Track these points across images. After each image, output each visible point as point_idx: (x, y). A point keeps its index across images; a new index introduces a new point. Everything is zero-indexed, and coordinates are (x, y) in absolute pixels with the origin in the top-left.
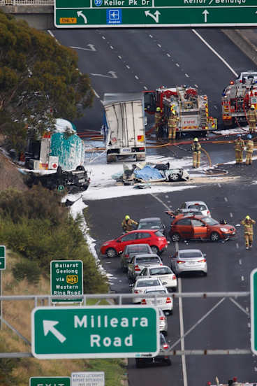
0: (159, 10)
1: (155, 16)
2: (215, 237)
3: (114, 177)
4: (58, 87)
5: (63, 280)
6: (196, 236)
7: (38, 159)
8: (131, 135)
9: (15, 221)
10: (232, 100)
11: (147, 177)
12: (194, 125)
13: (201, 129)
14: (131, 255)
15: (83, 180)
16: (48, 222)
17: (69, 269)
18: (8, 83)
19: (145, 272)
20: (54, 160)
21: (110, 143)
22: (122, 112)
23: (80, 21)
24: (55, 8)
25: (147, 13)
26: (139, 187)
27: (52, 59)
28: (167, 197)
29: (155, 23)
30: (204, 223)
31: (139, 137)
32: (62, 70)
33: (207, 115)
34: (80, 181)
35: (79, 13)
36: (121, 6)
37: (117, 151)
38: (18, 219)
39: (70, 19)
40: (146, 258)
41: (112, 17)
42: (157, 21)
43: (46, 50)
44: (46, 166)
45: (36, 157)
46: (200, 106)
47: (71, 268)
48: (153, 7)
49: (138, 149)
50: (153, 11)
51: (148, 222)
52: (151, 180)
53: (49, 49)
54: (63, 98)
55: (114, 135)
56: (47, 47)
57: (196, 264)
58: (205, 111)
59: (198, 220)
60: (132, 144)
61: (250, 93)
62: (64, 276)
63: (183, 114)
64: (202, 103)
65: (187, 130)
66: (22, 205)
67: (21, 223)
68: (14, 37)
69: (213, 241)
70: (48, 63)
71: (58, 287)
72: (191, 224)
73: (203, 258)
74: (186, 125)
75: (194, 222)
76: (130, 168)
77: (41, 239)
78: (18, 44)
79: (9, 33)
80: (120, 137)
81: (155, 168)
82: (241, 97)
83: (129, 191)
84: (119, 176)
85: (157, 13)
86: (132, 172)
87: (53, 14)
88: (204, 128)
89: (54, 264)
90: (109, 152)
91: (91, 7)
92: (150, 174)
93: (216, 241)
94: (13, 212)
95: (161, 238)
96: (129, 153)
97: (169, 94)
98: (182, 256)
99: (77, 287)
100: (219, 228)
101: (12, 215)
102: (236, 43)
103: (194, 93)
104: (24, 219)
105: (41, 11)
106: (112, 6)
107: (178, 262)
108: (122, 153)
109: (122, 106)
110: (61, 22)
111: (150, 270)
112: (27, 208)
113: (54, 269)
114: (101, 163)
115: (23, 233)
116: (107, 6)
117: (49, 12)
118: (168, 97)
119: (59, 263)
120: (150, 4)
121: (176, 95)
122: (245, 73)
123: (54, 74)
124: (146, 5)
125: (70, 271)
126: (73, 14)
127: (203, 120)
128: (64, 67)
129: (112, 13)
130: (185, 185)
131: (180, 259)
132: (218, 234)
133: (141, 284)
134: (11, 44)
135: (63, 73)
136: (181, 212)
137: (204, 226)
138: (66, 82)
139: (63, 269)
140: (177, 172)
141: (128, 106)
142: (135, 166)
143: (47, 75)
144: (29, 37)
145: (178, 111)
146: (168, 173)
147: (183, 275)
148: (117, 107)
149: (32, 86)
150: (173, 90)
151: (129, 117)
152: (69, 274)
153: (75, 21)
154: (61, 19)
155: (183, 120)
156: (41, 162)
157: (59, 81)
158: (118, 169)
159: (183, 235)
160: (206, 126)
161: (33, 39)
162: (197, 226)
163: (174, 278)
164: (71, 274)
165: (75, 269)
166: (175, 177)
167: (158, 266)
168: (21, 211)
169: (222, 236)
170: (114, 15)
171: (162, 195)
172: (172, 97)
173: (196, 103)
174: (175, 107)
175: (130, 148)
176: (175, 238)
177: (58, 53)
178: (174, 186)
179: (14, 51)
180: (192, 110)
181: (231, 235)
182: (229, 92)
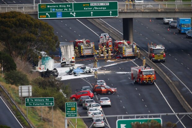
0: (75, 12)
1: (74, 14)
2: (109, 93)
3: (66, 72)
4: (50, 41)
5: (70, 109)
6: (103, 93)
7: (37, 66)
8: (70, 57)
9: (44, 88)
10: (102, 44)
11: (78, 72)
12: (89, 53)
13: (92, 54)
14: (83, 100)
15: (56, 73)
16: (56, 89)
17: (72, 105)
18: (32, 39)
19: (90, 106)
20: (43, 66)
21: (62, 60)
22: (66, 49)
23: (47, 16)
24: (38, 12)
25: (71, 13)
26: (76, 76)
27: (47, 30)
28: (87, 79)
29: (74, 17)
30: (105, 88)
31: (73, 58)
32: (51, 34)
33: (94, 49)
34: (55, 74)
35: (47, 14)
36: (62, 11)
37: (65, 63)
38: (45, 88)
39: (44, 16)
40: (89, 101)
41: (58, 15)
42: (75, 16)
43: (45, 27)
44: (40, 69)
45: (37, 65)
46: (91, 46)
47: (73, 105)
48: (73, 11)
49: (72, 62)
50: (73, 13)
51: (85, 88)
52: (79, 73)
53: (46, 27)
54: (51, 44)
55: (64, 57)
56: (45, 26)
57: (107, 102)
58: (93, 48)
59: (103, 87)
60: (70, 60)
61: (108, 41)
62: (70, 108)
63: (86, 49)
64: (92, 45)
65: (87, 55)
66: (46, 83)
67: (46, 89)
68: (33, 23)
69: (109, 94)
70: (45, 32)
71: (68, 112)
72: (101, 88)
73: (109, 100)
74: (87, 53)
75: (101, 87)
76: (72, 69)
77: (54, 94)
78: (35, 25)
79: (32, 21)
80: (66, 58)
81: (81, 68)
82: (105, 43)
83: (72, 77)
84: (68, 72)
85: (75, 13)
86: (72, 70)
87: (37, 14)
88: (93, 54)
89: (66, 103)
90: (62, 63)
91: (51, 12)
92: (79, 71)
93: (110, 94)
94: (43, 85)
95: (92, 94)
96: (69, 63)
97: (80, 42)
98: (102, 100)
99: (75, 112)
100: (111, 90)
101: (43, 87)
102: (93, 23)
103: (89, 42)
104: (47, 88)
105: (33, 13)
106: (59, 11)
107: (101, 102)
108: (67, 63)
109: (66, 47)
110: (40, 17)
111: (92, 105)
112: (48, 84)
113: (67, 105)
114: (60, 67)
115: (48, 93)
116: (56, 11)
117: (36, 13)
118: (80, 43)
119: (68, 103)
120: (72, 10)
121: (82, 42)
122: (102, 34)
123: (48, 35)
124: (70, 11)
125: (72, 106)
126: (45, 14)
127: (93, 51)
128: (51, 33)
129: (58, 13)
130: (92, 74)
131: (101, 101)
132: (110, 92)
133: (91, 110)
134: (33, 25)
135: (51, 35)
136: (96, 84)
137: (105, 89)
138: (52, 38)
139: (70, 105)
140: (88, 70)
141: (69, 47)
142: (73, 68)
143: (46, 36)
144: (39, 23)
145: (83, 48)
146: (85, 70)
147: (103, 107)
148: (65, 47)
149: (40, 40)
150: (81, 41)
151: (69, 50)
152: (72, 107)
153: (45, 17)
154: (40, 16)
155: (86, 51)
156: (38, 67)
157: (50, 38)
158: (67, 69)
159: (98, 92)
160: (94, 53)
161: (40, 23)
162: (103, 89)
163: (101, 108)
164: (73, 107)
165: (74, 105)
166: (88, 72)
167: (94, 103)
168: (46, 85)
169: (112, 92)
170: (59, 14)
171: (85, 78)
172: (81, 43)
173: (90, 45)
174: (82, 47)
175: (69, 62)
176: (95, 93)
177: (49, 29)
178: (88, 75)
179: (34, 28)
180: (88, 48)
181: (115, 92)
182: (101, 41)
